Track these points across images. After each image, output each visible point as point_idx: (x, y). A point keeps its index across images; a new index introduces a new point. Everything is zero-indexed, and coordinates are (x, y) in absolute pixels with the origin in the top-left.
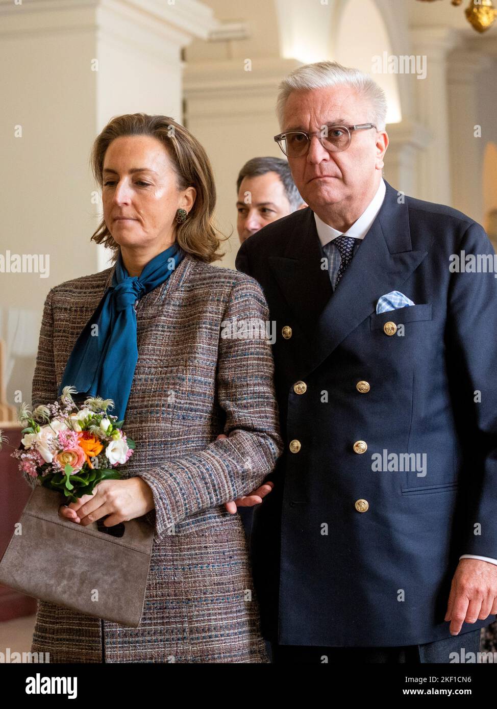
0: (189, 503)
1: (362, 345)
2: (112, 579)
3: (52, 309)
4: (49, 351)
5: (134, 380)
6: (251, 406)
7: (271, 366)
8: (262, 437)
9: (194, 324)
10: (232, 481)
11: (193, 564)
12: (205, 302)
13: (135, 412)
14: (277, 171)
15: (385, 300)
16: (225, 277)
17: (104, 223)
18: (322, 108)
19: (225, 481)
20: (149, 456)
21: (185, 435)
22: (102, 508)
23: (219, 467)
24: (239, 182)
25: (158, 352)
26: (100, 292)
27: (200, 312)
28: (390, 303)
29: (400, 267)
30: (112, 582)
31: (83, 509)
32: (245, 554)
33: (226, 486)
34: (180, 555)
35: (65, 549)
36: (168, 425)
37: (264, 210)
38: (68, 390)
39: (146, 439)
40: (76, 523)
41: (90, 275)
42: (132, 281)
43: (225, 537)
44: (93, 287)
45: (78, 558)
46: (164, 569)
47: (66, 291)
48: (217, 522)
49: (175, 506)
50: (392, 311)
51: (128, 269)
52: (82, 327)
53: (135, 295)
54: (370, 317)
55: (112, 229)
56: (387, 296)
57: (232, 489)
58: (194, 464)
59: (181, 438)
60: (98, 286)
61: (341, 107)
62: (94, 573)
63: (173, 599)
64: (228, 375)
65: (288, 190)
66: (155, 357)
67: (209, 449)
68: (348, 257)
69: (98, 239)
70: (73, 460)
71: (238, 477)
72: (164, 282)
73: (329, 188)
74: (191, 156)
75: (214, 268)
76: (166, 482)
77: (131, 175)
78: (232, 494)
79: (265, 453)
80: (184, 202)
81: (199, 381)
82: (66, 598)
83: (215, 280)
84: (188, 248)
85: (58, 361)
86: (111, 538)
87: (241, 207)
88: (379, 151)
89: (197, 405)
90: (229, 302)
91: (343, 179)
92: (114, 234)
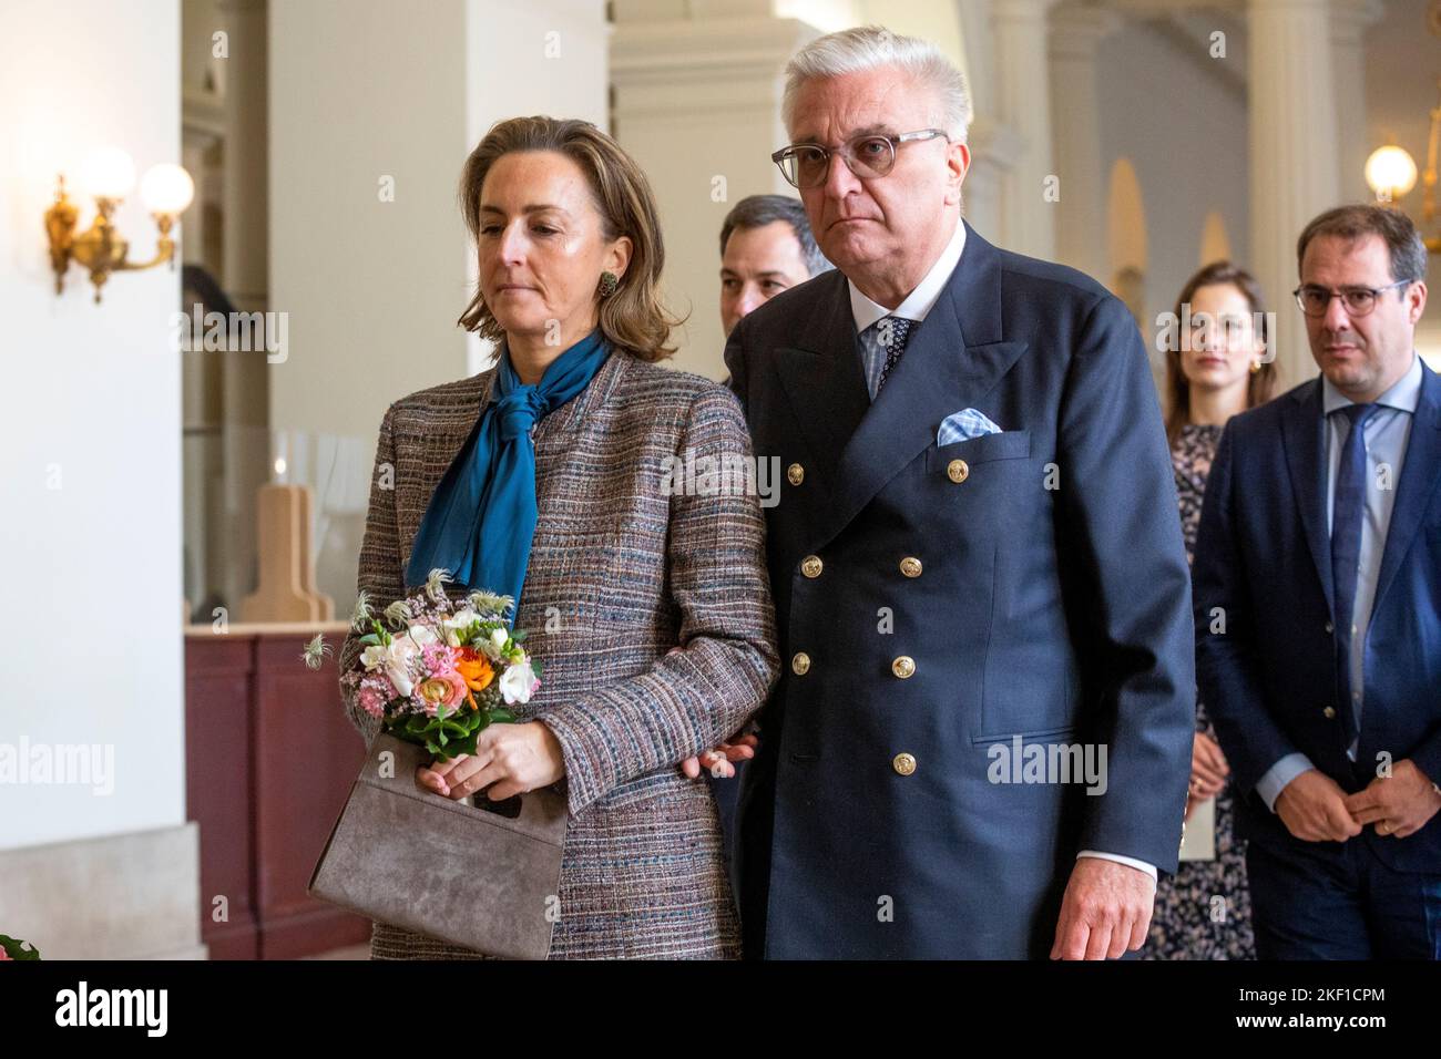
0: (623, 763)
1: (911, 497)
2: (502, 888)
3: (393, 438)
4: (389, 507)
5: (532, 556)
6: (720, 598)
7: (755, 532)
8: (740, 648)
9: (629, 464)
10: (694, 725)
11: (631, 857)
12: (647, 427)
13: (533, 609)
14: (789, 220)
15: (952, 423)
16: (680, 386)
17: (480, 295)
18: (849, 106)
19: (682, 726)
20: (557, 680)
21: (615, 645)
22: (487, 771)
23: (672, 704)
24: (726, 234)
25: (571, 510)
26: (473, 409)
27: (640, 444)
28: (959, 429)
29: (982, 369)
30: (502, 893)
31: (456, 773)
32: (717, 840)
33: (685, 735)
34: (610, 842)
35: (427, 839)
36: (587, 629)
37: (766, 281)
38: (438, 575)
39: (552, 651)
40: (443, 796)
41: (454, 381)
42: (526, 392)
43: (683, 813)
44: (461, 402)
45: (447, 854)
46: (584, 865)
47: (417, 408)
48: (670, 788)
49: (600, 768)
50: (964, 442)
51: (521, 374)
52: (444, 469)
53: (531, 413)
54: (926, 451)
55: (493, 305)
56: (955, 417)
57: (695, 738)
58: (631, 699)
59: (608, 650)
60: (469, 401)
61: (883, 102)
62: (472, 880)
63: (599, 915)
64: (686, 547)
65: (807, 251)
66: (565, 518)
67: (655, 671)
68: (897, 351)
69: (470, 323)
70: (446, 694)
71: (704, 719)
72: (579, 393)
73: (861, 237)
74: (624, 186)
75: (661, 371)
76: (585, 730)
77: (527, 216)
78: (696, 746)
79: (749, 674)
80: (612, 262)
81: (639, 557)
82: (428, 921)
83: (663, 391)
84: (618, 337)
85: (403, 524)
86: (501, 820)
87: (728, 277)
88: (954, 173)
89: (635, 596)
90: (687, 426)
91: (886, 222)
92: (497, 313)
